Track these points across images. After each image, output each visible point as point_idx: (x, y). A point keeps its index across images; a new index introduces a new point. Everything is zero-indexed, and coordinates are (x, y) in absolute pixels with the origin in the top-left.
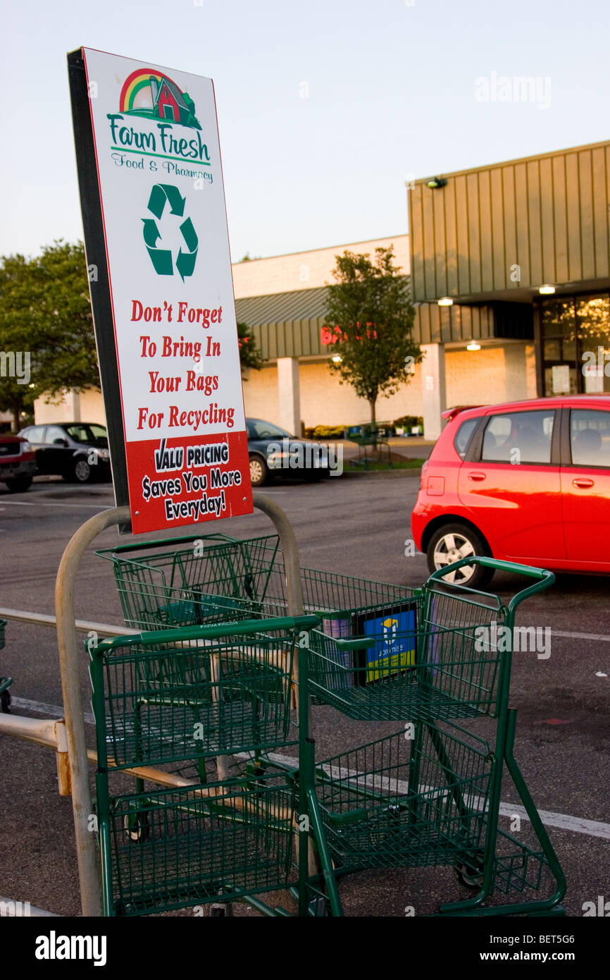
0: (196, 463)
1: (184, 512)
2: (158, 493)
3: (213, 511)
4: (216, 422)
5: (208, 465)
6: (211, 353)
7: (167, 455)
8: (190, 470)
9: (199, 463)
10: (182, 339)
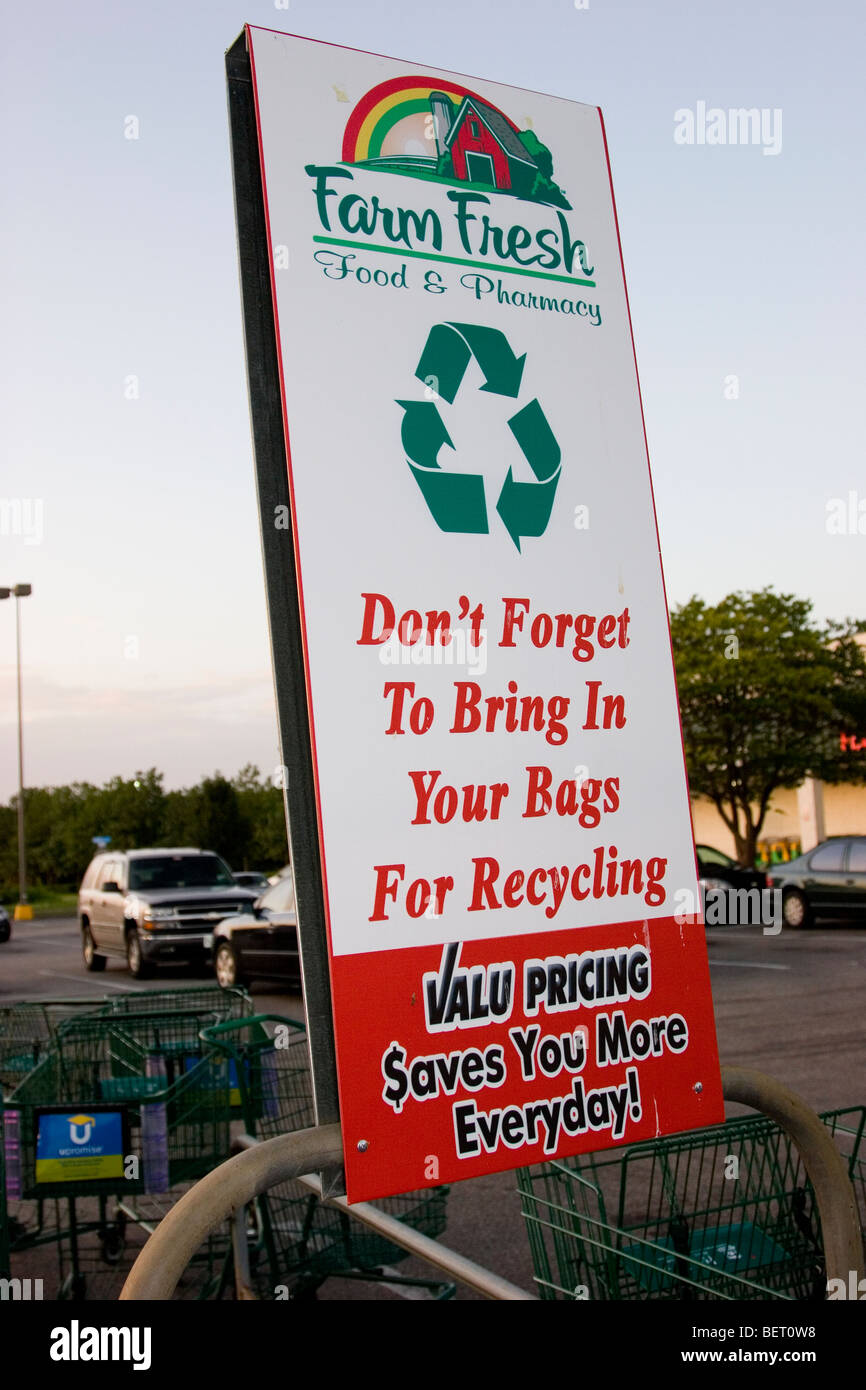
0: (551, 1002)
1: (513, 1132)
2: (431, 1087)
3: (603, 1126)
4: (612, 892)
5: (589, 1004)
6: (599, 720)
7: (461, 984)
8: (533, 1020)
9: (562, 1001)
10: (513, 687)
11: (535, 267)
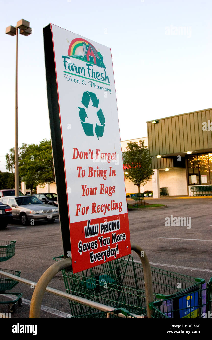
0: (105, 231)
1: (99, 258)
2: (86, 249)
3: (113, 255)
4: (114, 210)
5: (111, 232)
6: (111, 175)
7: (90, 228)
8: (102, 235)
9: (106, 231)
10: (98, 168)
11: (100, 81)
